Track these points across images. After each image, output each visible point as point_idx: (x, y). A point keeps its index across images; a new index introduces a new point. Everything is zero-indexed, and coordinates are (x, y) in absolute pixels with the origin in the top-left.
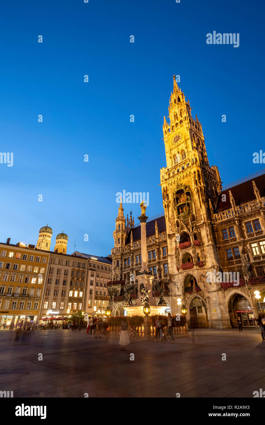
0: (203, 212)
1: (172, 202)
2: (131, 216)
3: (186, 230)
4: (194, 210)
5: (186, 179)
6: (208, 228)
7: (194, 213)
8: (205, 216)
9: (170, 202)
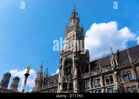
0: (76, 73)
1: (63, 66)
2: (47, 71)
3: (66, 81)
4: (72, 71)
5: (71, 55)
6: (76, 81)
7: (72, 73)
8: (76, 75)
9: (62, 66)
